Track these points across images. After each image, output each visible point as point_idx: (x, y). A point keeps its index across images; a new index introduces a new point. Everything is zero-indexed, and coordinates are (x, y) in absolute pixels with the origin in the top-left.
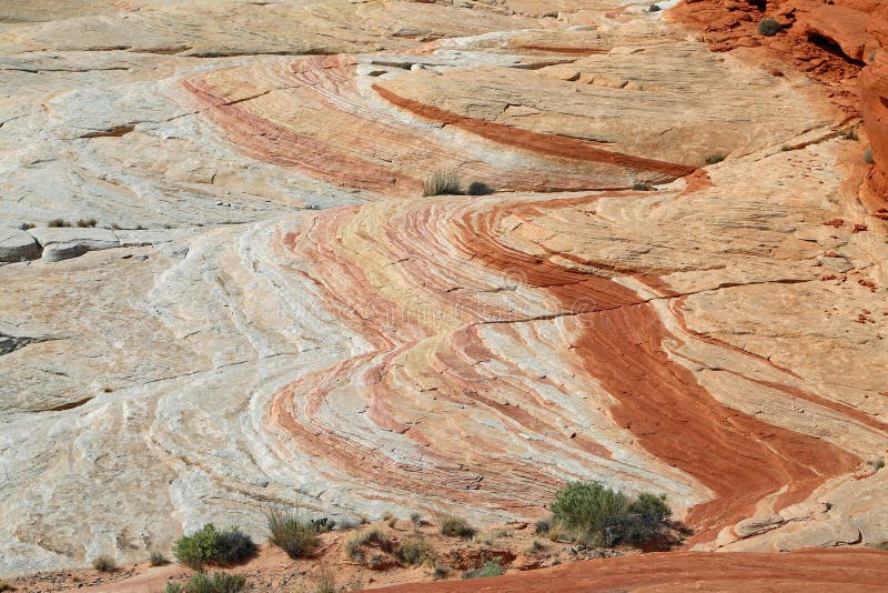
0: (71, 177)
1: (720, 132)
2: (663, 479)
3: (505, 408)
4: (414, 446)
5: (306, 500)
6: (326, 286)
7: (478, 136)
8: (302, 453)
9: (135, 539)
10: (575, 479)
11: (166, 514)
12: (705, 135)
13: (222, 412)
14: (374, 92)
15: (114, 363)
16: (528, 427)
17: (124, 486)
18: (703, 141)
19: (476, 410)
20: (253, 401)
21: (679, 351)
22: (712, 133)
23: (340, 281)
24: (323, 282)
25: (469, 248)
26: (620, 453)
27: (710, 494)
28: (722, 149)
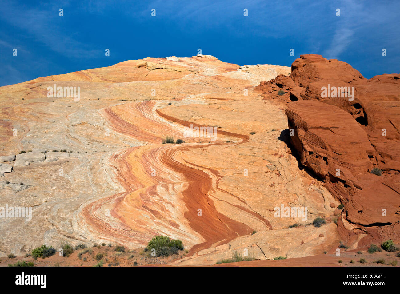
0: (65, 137)
1: (256, 125)
2: (192, 235)
3: (153, 212)
4: (120, 223)
5: (82, 238)
6: (120, 171)
7: (182, 125)
8: (86, 224)
9: (26, 248)
10: (165, 235)
11: (40, 241)
12: (251, 126)
13: (69, 210)
14: (156, 112)
15: (51, 193)
16: (157, 218)
17: (32, 232)
18: (250, 128)
19: (144, 212)
20: (81, 207)
21: (212, 195)
22: (253, 125)
23: (124, 169)
24: (120, 170)
25: (164, 161)
26: (182, 227)
27: (204, 240)
28: (256, 130)
